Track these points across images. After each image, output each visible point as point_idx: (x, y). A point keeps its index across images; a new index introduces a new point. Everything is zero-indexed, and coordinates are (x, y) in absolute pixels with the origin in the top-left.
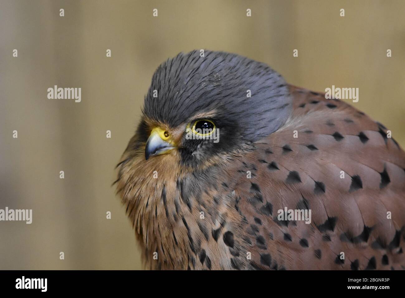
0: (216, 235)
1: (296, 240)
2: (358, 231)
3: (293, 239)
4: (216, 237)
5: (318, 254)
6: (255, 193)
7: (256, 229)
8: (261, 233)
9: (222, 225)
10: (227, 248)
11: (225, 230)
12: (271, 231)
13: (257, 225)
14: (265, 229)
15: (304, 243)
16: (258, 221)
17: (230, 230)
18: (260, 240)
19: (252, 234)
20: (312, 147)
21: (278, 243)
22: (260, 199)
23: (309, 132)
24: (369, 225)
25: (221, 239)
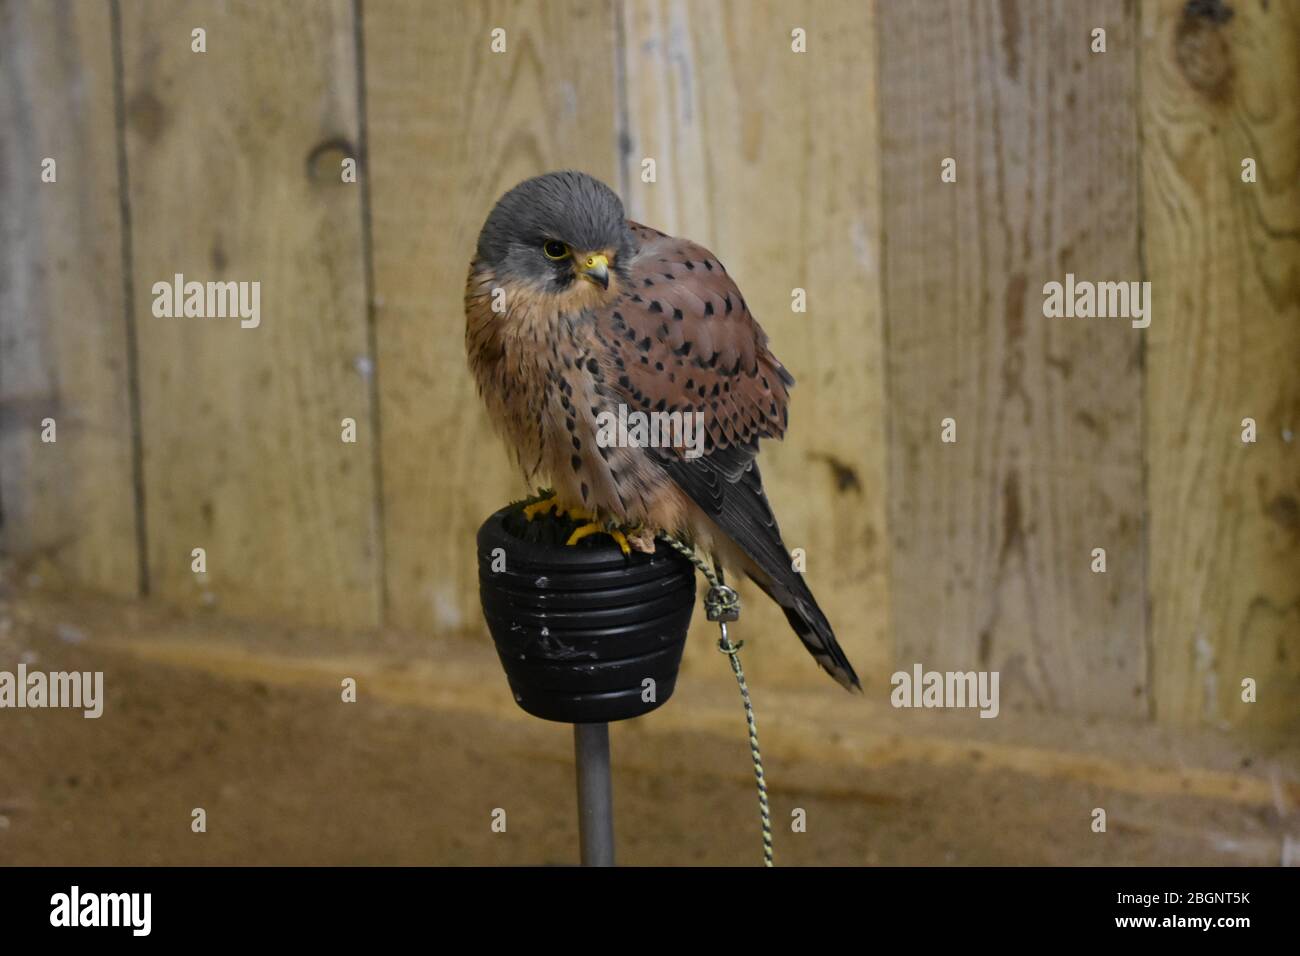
0: (579, 364)
1: (652, 363)
2: (707, 356)
3: (650, 362)
4: (579, 366)
5: (672, 377)
6: (618, 321)
7: (615, 351)
8: (620, 356)
9: (587, 353)
10: (590, 374)
11: (589, 358)
12: (629, 353)
13: (617, 347)
14: (624, 351)
15: (660, 366)
16: (617, 343)
17: (593, 357)
18: (619, 362)
19: (612, 355)
20: (669, 276)
21: (635, 365)
22: (623, 327)
23: (664, 261)
24: (716, 351)
25: (584, 367)
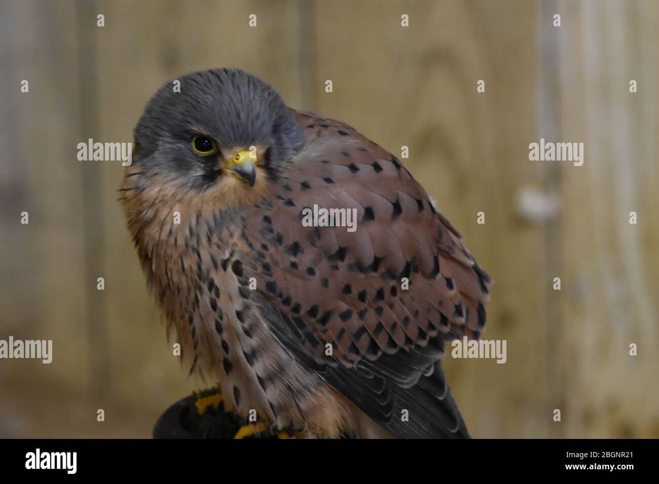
0: (225, 265)
1: (302, 268)
2: (369, 260)
3: (300, 268)
4: (225, 267)
5: (325, 283)
6: (266, 225)
7: (261, 256)
8: (268, 260)
9: (232, 255)
10: (235, 276)
11: (234, 259)
12: (277, 258)
13: (264, 251)
14: (271, 255)
15: (311, 271)
17: (238, 259)
18: (266, 267)
19: (258, 260)
20: (328, 180)
21: (284, 270)
22: (272, 231)
23: (325, 162)
24: (379, 255)
25: (230, 269)
